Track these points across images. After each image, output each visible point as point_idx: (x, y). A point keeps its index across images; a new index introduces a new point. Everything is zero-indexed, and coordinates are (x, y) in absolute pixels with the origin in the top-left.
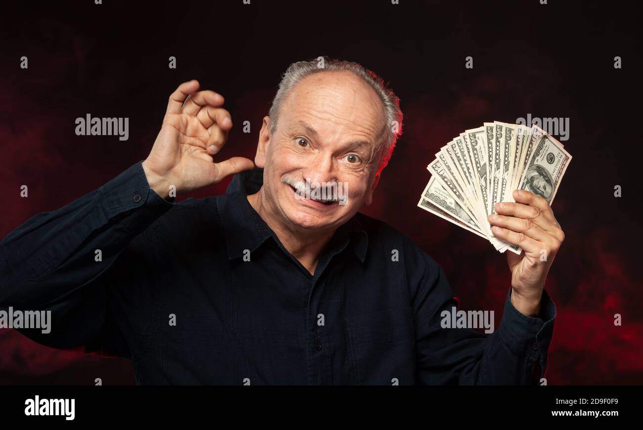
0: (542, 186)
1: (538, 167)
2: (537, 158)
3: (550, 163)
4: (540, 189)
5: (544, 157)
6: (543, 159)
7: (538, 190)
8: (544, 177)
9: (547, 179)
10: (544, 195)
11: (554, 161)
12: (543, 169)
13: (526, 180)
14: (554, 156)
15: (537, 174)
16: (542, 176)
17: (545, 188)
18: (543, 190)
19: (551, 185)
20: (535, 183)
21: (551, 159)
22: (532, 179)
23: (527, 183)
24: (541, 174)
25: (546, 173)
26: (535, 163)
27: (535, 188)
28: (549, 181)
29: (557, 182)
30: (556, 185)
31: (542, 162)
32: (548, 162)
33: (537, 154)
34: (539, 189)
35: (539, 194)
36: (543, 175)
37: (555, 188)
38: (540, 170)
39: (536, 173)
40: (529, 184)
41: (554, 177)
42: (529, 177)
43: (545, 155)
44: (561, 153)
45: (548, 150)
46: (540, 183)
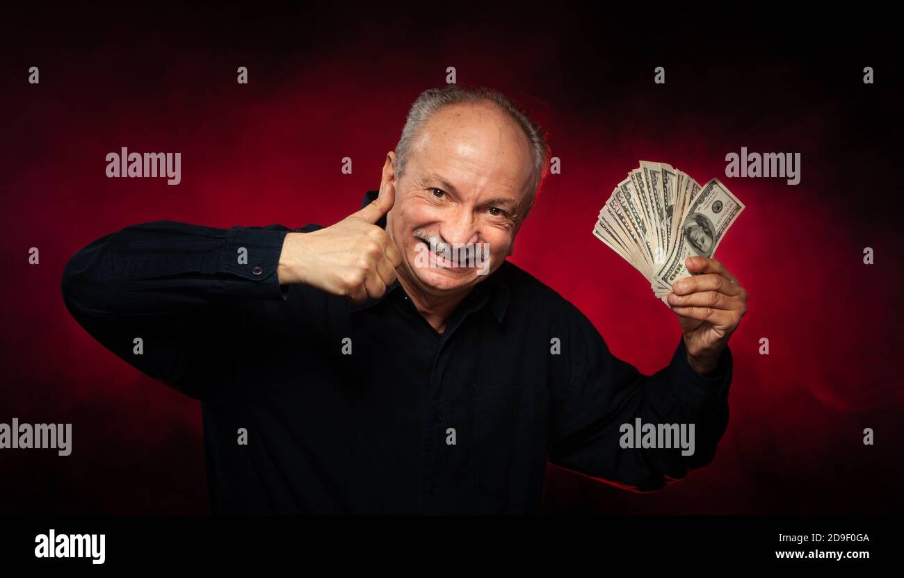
0: (700, 239)
1: (699, 216)
2: (699, 206)
3: (716, 212)
4: (698, 242)
5: (708, 205)
6: (707, 208)
7: (695, 243)
8: (704, 228)
9: (707, 230)
10: (702, 249)
11: (721, 210)
12: (705, 218)
14: (722, 204)
15: (696, 224)
17: (703, 241)
18: (701, 244)
19: (712, 238)
20: (692, 234)
21: (718, 208)
22: (690, 229)
24: (700, 224)
25: (707, 224)
26: (696, 211)
27: (692, 240)
28: (710, 233)
29: (720, 234)
30: (719, 237)
31: (705, 210)
32: (713, 210)
33: (701, 200)
35: (696, 248)
36: (703, 226)
37: (717, 241)
38: (701, 220)
39: (694, 223)
42: (687, 228)
43: (710, 202)
44: (732, 202)
45: (715, 197)
46: (699, 235)
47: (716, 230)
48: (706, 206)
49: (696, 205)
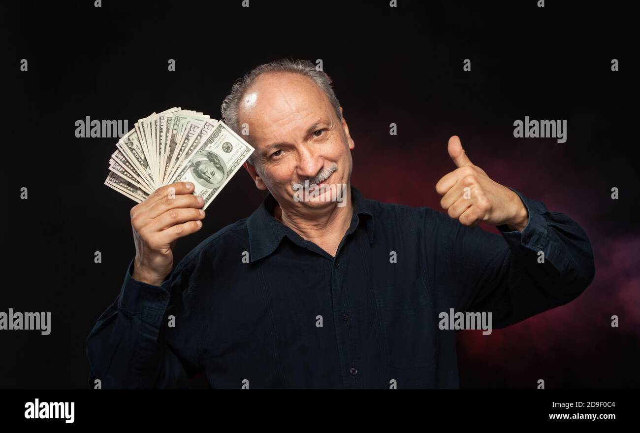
0: (209, 172)
1: (209, 153)
2: (210, 145)
3: (226, 152)
4: (206, 174)
5: (218, 145)
6: (217, 147)
7: (203, 175)
8: (215, 163)
9: (218, 166)
10: (211, 180)
11: (231, 151)
12: (216, 156)
13: (190, 164)
14: (231, 145)
15: (207, 159)
16: (212, 163)
17: (213, 174)
18: (211, 176)
19: (224, 172)
20: (201, 167)
21: (228, 148)
22: (198, 164)
23: (190, 166)
24: (211, 160)
25: (219, 160)
26: (207, 149)
27: (200, 172)
28: (221, 169)
29: (231, 171)
30: (230, 173)
31: (216, 148)
32: (224, 151)
33: (210, 140)
34: (204, 173)
35: (204, 179)
36: (214, 161)
37: (228, 176)
38: (211, 157)
39: (205, 159)
40: (192, 168)
41: (228, 166)
42: (195, 162)
43: (221, 143)
44: (242, 145)
45: (223, 139)
46: (208, 168)
47: (228, 167)
48: (216, 145)
49: (206, 144)
